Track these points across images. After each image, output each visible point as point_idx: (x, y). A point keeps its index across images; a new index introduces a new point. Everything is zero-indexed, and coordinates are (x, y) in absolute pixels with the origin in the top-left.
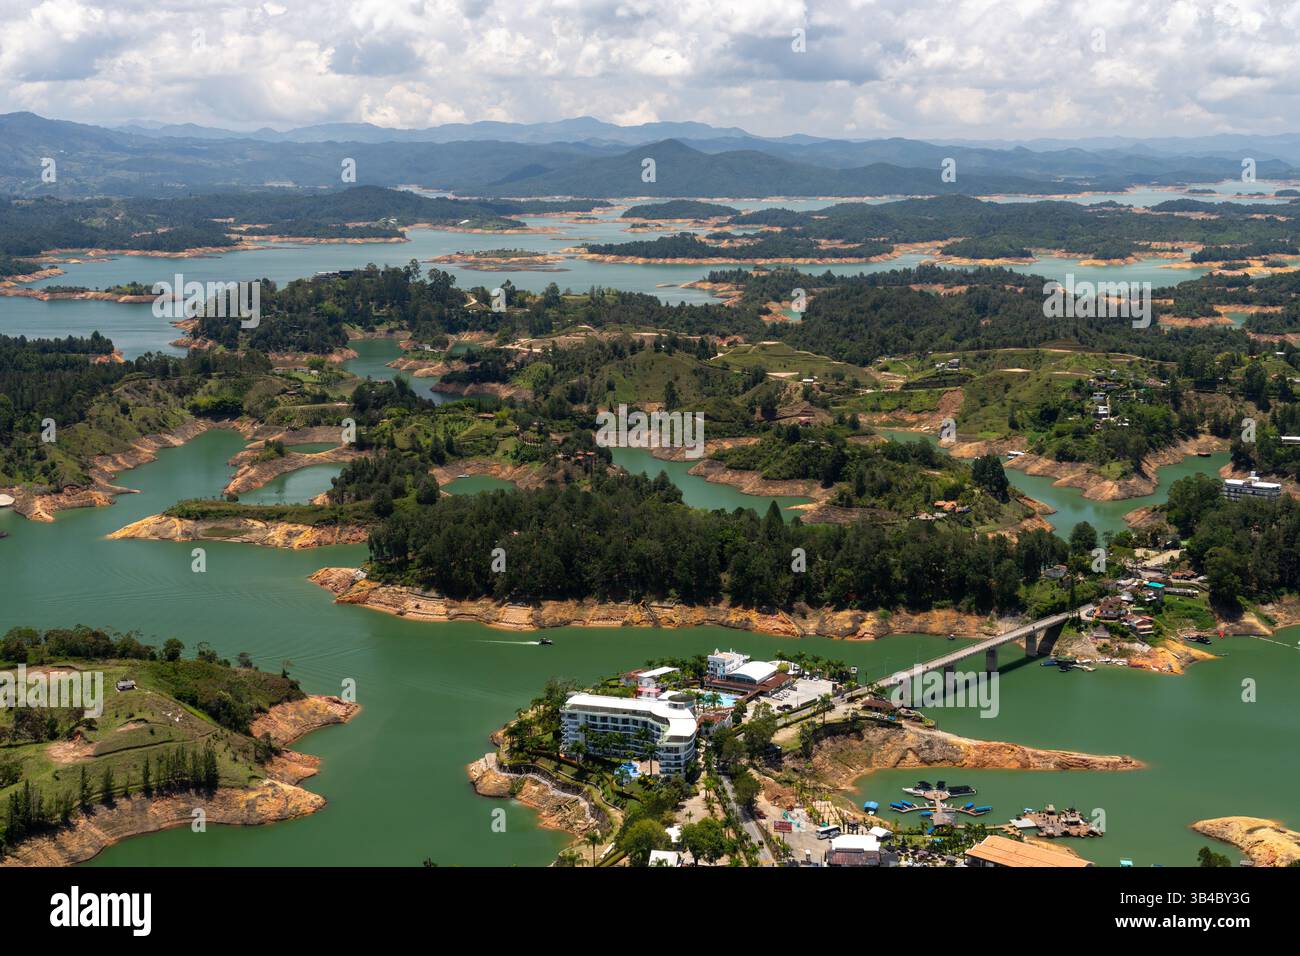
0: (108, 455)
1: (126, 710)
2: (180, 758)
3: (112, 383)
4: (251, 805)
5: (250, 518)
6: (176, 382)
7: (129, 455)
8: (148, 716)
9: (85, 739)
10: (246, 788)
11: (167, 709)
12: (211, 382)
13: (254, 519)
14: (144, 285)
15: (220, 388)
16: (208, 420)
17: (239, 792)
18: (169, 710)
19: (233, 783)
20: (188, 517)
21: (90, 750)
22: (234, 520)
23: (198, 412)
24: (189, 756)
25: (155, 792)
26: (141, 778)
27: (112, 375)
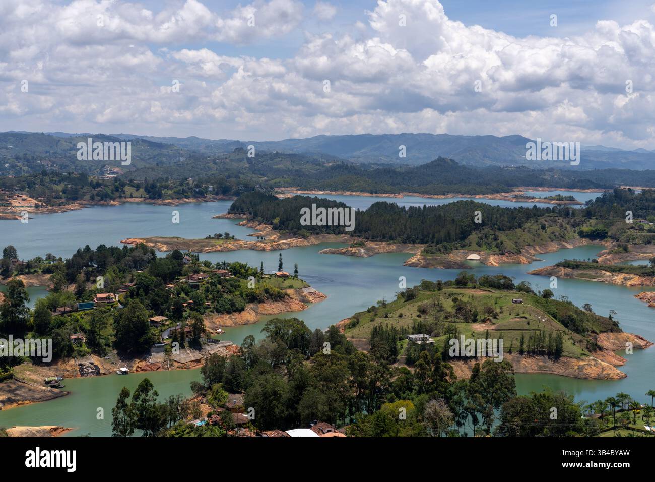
0: (532, 246)
1: (515, 311)
2: (542, 336)
3: (538, 217)
4: (581, 368)
5: (603, 270)
6: (573, 220)
7: (543, 247)
8: (527, 316)
9: (491, 322)
10: (578, 359)
11: (539, 315)
12: (591, 221)
13: (606, 271)
14: (564, 196)
15: (596, 224)
16: (588, 239)
17: (574, 360)
18: (540, 315)
19: (571, 355)
20: (569, 267)
21: (493, 327)
22: (594, 270)
23: (582, 235)
24: (547, 335)
25: (525, 353)
26: (519, 344)
27: (539, 213)
